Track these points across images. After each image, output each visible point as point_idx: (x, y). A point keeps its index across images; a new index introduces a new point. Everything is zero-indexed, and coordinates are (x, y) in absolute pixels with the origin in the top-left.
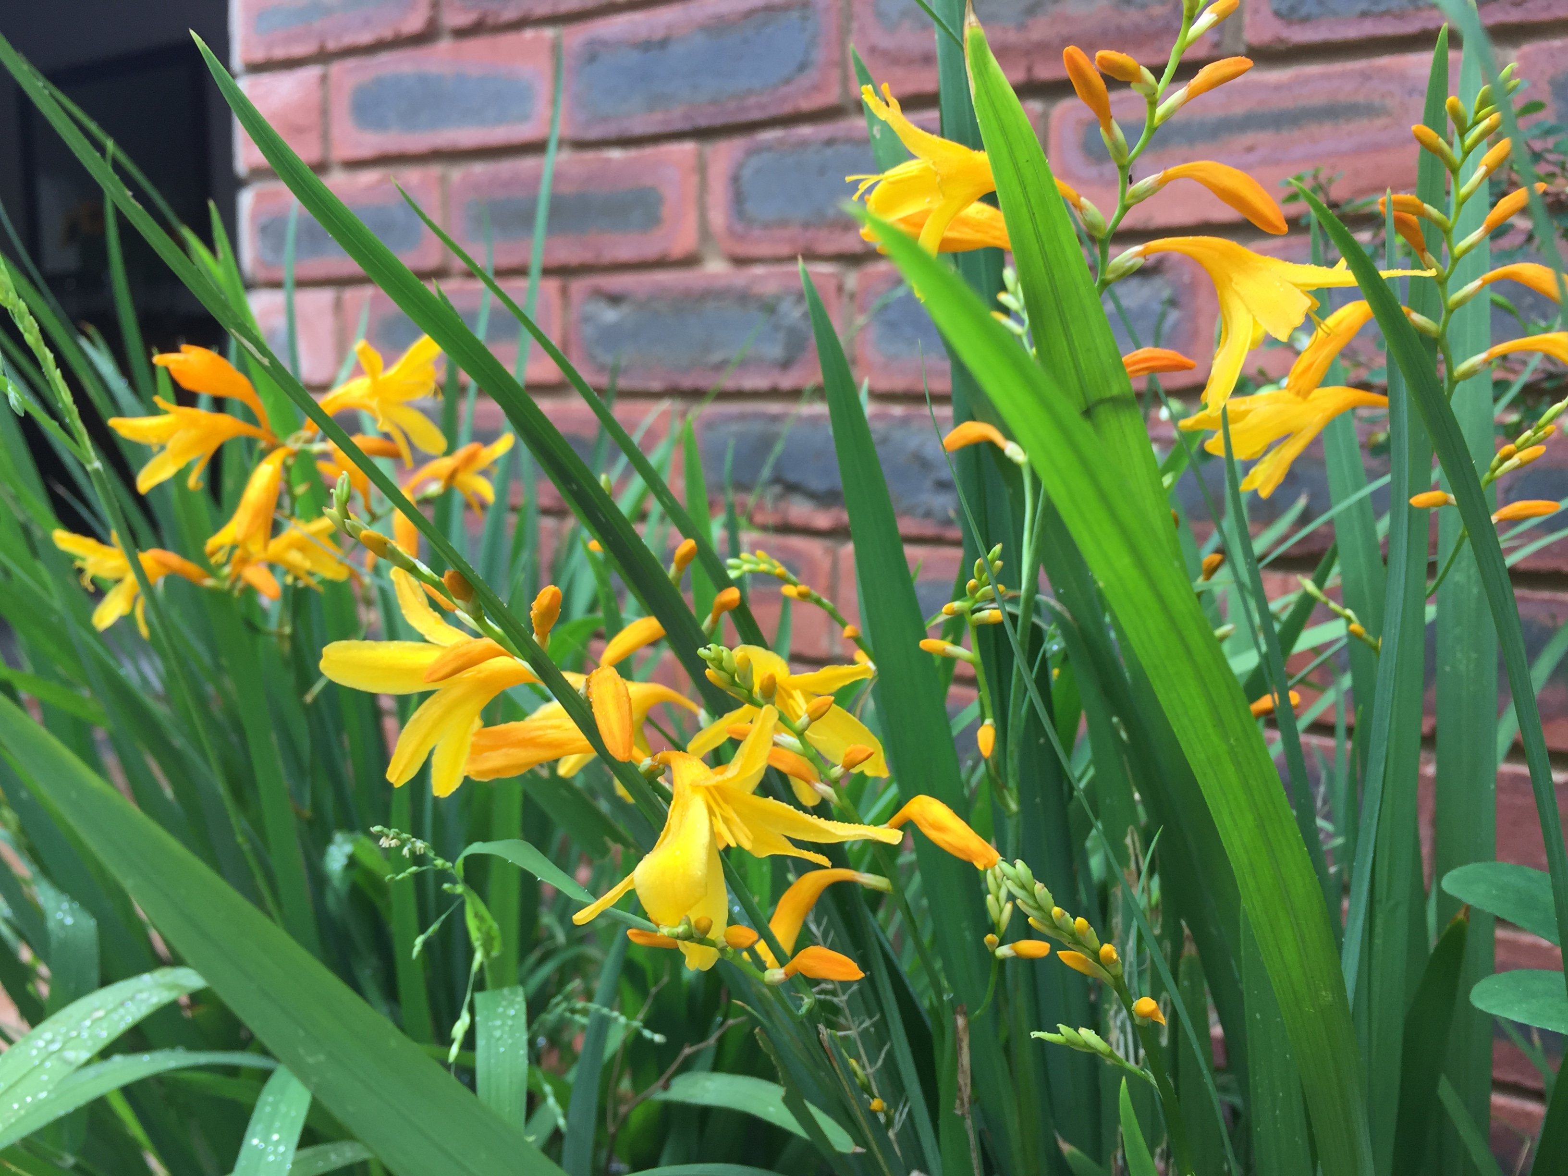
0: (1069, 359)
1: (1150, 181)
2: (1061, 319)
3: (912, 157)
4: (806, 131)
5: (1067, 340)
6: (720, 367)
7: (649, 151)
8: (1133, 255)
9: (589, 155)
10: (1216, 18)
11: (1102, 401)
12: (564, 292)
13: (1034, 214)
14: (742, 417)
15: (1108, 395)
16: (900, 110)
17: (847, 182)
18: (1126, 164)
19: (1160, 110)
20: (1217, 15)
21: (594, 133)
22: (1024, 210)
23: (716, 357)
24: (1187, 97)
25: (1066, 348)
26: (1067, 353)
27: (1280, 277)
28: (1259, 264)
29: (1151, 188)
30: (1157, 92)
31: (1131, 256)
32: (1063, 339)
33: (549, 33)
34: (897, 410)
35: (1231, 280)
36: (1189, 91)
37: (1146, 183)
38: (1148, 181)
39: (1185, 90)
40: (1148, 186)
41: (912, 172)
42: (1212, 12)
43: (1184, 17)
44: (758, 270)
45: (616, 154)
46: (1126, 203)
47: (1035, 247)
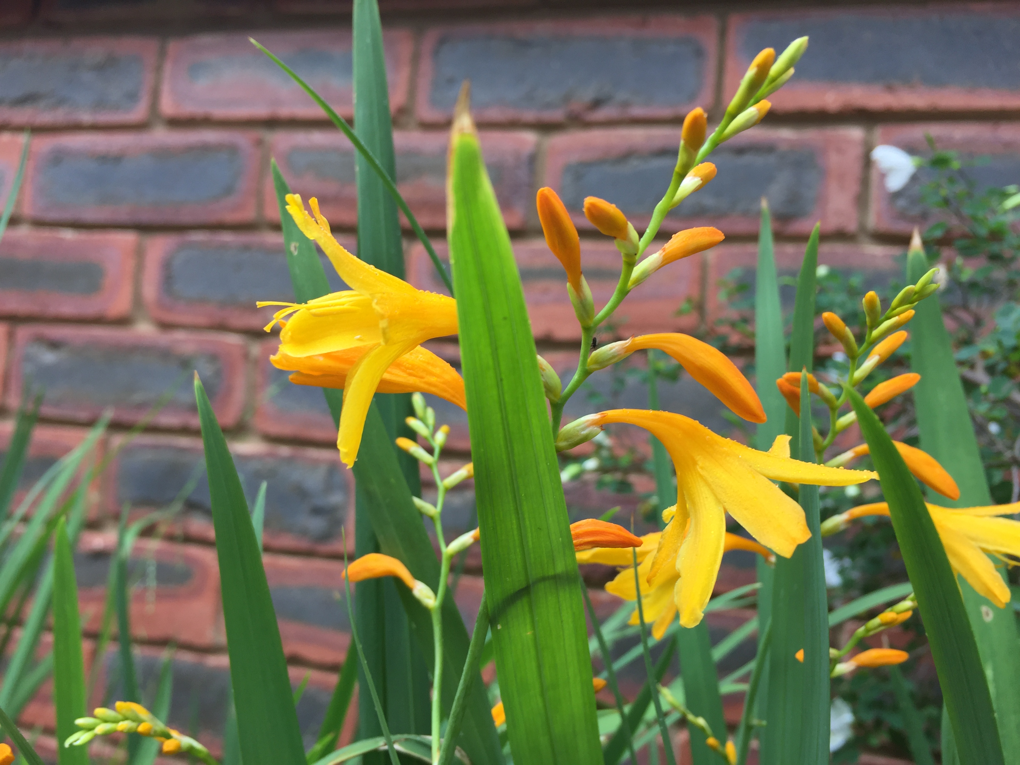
0: (516, 538)
1: (617, 348)
2: (515, 497)
3: (345, 287)
4: (227, 237)
5: (518, 519)
6: (142, 406)
7: (97, 237)
8: (588, 423)
9: (46, 234)
10: (701, 182)
11: (544, 579)
12: (11, 336)
13: (501, 380)
14: (156, 447)
15: (551, 573)
16: (330, 231)
17: (258, 307)
18: (592, 325)
19: (638, 270)
20: (702, 180)
21: (53, 215)
22: (491, 374)
23: (138, 397)
24: (662, 263)
25: (515, 526)
26: (515, 532)
27: (750, 466)
28: (725, 449)
29: (618, 355)
30: (638, 252)
31: (586, 424)
32: (513, 517)
33: (23, 139)
34: (285, 451)
35: (695, 463)
36: (664, 256)
37: (611, 349)
38: (614, 347)
39: (660, 254)
40: (614, 352)
41: (343, 305)
42: (695, 176)
43: (674, 174)
44: (179, 335)
45: (69, 235)
46: (587, 368)
47: (497, 417)
